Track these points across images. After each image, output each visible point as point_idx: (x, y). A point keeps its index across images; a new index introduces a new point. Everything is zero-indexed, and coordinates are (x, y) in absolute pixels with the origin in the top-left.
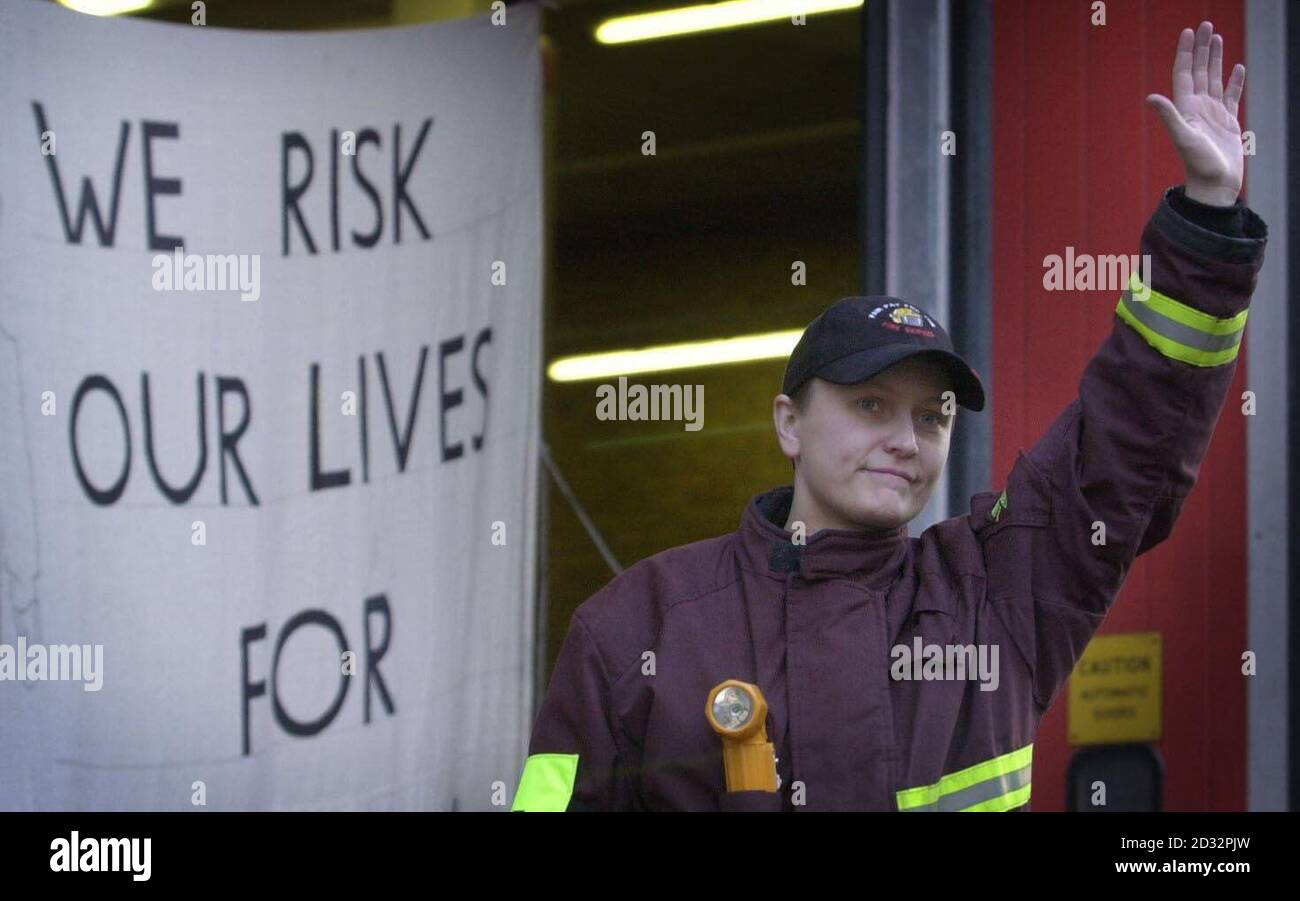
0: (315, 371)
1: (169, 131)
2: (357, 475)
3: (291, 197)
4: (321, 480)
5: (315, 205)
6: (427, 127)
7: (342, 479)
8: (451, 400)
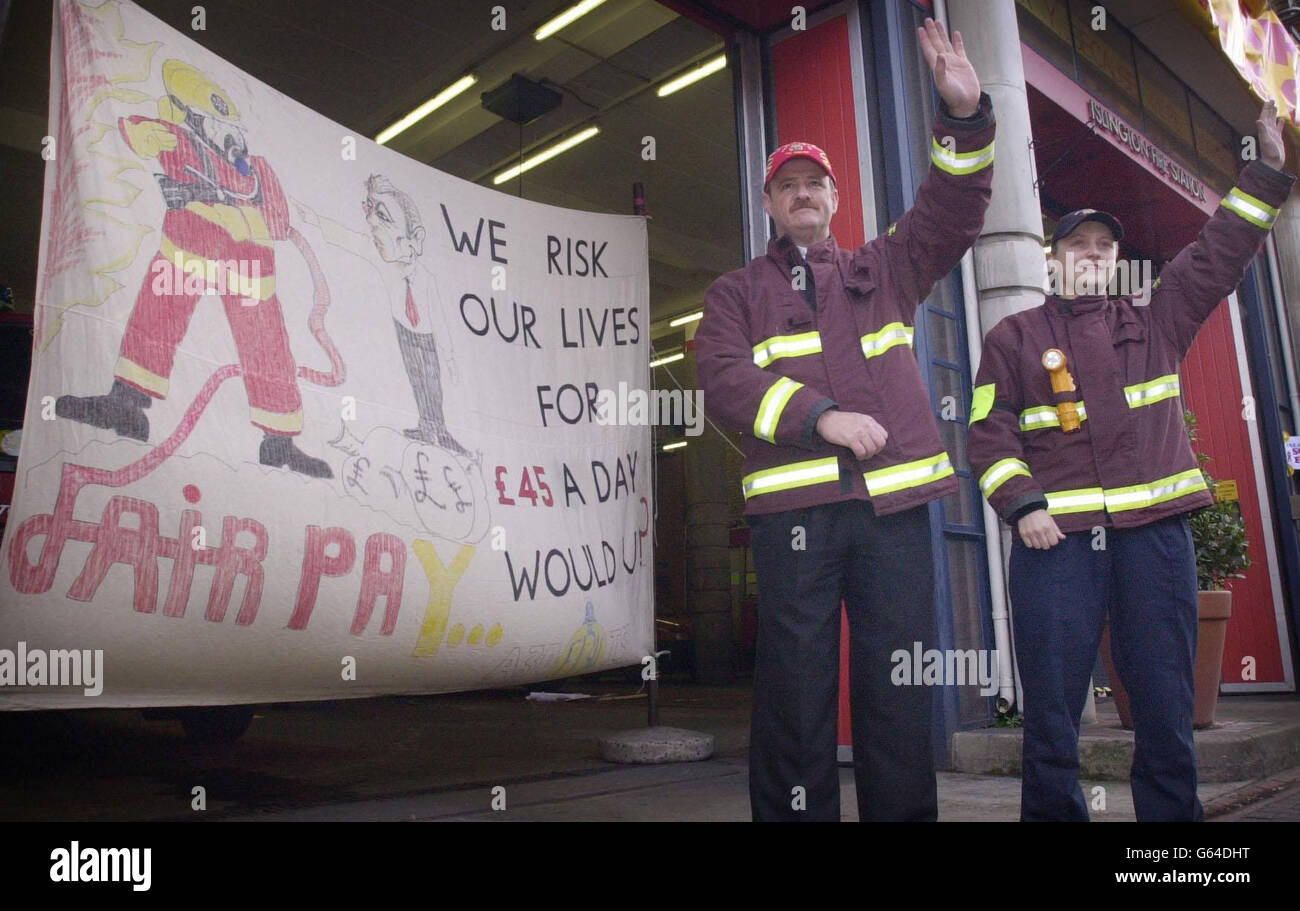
0: (563, 310)
1: (502, 226)
2: (580, 344)
3: (552, 256)
4: (567, 345)
5: (561, 259)
6: (605, 244)
7: (575, 345)
8: (617, 327)
